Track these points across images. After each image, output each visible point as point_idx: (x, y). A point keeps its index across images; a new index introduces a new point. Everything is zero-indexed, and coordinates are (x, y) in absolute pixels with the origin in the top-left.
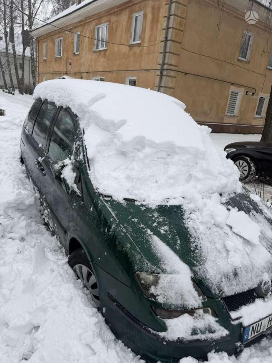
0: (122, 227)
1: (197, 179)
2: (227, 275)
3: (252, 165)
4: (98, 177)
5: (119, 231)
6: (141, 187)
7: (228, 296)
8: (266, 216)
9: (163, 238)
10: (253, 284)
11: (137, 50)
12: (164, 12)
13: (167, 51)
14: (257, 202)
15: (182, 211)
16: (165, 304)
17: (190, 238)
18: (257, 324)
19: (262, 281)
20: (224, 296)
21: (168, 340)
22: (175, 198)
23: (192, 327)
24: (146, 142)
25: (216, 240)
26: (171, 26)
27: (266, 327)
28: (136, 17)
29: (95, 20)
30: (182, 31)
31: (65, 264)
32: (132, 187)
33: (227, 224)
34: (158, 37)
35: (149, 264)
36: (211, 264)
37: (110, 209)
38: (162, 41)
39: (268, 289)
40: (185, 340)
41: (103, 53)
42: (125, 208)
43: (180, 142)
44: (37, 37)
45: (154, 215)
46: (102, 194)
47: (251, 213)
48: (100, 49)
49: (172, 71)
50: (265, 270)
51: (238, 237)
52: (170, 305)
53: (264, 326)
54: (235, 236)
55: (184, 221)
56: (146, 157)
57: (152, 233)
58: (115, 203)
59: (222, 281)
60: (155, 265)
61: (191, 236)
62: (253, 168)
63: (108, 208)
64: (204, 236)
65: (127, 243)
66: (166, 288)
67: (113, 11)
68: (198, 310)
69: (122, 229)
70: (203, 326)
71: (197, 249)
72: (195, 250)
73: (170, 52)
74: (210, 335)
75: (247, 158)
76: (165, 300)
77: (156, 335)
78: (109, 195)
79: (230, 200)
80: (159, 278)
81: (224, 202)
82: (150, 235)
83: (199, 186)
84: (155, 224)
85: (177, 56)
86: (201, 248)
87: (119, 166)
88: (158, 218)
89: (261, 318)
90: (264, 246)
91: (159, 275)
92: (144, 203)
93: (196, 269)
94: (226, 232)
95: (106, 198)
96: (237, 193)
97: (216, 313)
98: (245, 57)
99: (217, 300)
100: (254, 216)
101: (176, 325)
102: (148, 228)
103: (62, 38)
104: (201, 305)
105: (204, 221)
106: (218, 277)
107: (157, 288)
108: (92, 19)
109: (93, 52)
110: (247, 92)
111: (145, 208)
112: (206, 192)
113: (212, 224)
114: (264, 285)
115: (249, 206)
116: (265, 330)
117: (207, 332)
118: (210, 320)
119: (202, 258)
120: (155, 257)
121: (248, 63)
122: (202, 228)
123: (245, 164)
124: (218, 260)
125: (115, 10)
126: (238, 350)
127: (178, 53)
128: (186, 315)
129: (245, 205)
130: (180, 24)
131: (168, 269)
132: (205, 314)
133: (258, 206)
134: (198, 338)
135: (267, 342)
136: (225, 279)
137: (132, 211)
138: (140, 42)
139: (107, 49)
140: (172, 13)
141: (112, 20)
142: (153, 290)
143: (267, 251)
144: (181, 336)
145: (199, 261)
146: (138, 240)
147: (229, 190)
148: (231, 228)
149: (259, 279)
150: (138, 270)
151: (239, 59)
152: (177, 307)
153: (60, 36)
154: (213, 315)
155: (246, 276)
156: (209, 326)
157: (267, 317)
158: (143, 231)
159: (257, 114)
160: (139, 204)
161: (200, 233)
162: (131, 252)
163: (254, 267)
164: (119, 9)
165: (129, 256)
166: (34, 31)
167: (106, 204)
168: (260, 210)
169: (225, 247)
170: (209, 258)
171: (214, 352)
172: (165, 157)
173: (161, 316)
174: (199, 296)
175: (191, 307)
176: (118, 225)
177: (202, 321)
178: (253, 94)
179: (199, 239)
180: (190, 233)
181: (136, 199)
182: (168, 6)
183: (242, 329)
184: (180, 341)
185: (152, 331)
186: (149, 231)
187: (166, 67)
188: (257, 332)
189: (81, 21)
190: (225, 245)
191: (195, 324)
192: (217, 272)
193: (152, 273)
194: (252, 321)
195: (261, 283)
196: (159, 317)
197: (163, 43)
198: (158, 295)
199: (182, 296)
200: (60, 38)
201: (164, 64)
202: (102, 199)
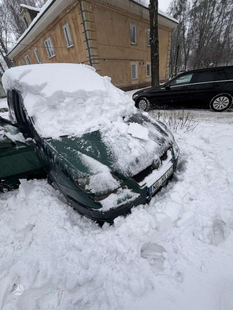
0: (61, 155)
1: (107, 111)
2: (132, 163)
3: (148, 101)
4: (41, 128)
5: (59, 158)
6: (69, 126)
7: (135, 175)
8: (153, 122)
9: (89, 154)
10: (149, 163)
11: (72, 51)
12: (80, 21)
13: (90, 47)
14: (147, 116)
15: (99, 134)
16: (96, 193)
17: (107, 148)
18: (156, 183)
19: (154, 160)
20: (133, 176)
21: (104, 212)
22: (94, 127)
23: (117, 199)
24: (64, 94)
25: (123, 144)
26: (86, 29)
27: (162, 183)
28: (65, 28)
29: (41, 37)
30: (94, 31)
31: (47, 184)
32: (63, 127)
33: (128, 133)
34: (82, 39)
35: (81, 173)
36: (121, 160)
37: (51, 146)
38: (85, 41)
39: (158, 163)
40: (114, 208)
41: (54, 58)
42: (62, 143)
43: (88, 89)
44: (13, 58)
45: (81, 141)
46: (45, 138)
47: (143, 123)
48: (52, 56)
49: (96, 60)
50: (155, 153)
51: (136, 139)
52: (100, 192)
53: (160, 183)
54: (134, 139)
55: (101, 139)
56: (68, 105)
57: (81, 153)
58: (54, 141)
59: (130, 168)
60: (85, 172)
61: (106, 147)
62: (148, 103)
63: (50, 145)
64: (115, 145)
65: (65, 164)
66: (95, 184)
67: (50, 27)
68: (119, 189)
69: (60, 156)
70: (124, 196)
71: (112, 154)
72: (110, 155)
73: (91, 48)
74: (129, 200)
75: (145, 98)
76: (96, 190)
77: (97, 211)
78: (49, 137)
79: (130, 119)
80: (89, 179)
81: (126, 121)
82: (80, 155)
83: (109, 115)
84: (83, 147)
85: (96, 49)
86: (114, 152)
87: (53, 117)
88: (84, 142)
89: (157, 180)
90: (152, 140)
91: (89, 177)
92: (73, 136)
93: (112, 166)
94: (128, 138)
95: (48, 140)
96: (134, 114)
97: (130, 187)
98: (134, 42)
99: (129, 180)
100: (145, 124)
101: (107, 202)
102: (78, 151)
103: (27, 55)
104: (120, 186)
105: (113, 136)
106: (126, 166)
107: (89, 186)
108: (40, 37)
109: (49, 59)
110: (140, 63)
111: (74, 139)
112: (114, 117)
113: (119, 136)
114: (156, 162)
115: (142, 119)
116: (161, 185)
117: (127, 199)
118: (128, 191)
119: (115, 158)
120: (85, 167)
121: (136, 45)
122: (113, 140)
123: (144, 101)
124: (125, 156)
125: (51, 26)
126: (149, 200)
127: (96, 47)
128: (112, 194)
129: (139, 120)
130: (92, 26)
131: (94, 172)
132: (124, 190)
133: (147, 118)
134: (122, 204)
135: (164, 189)
136: (131, 166)
137: (66, 143)
138: (72, 45)
139: (56, 55)
140: (85, 19)
141: (52, 35)
142: (87, 187)
143: (155, 142)
144: (111, 207)
145: (113, 161)
146: (72, 160)
147: (129, 113)
148: (131, 135)
149: (152, 159)
150: (75, 179)
151: (131, 44)
152: (104, 192)
153: (26, 54)
154: (129, 188)
155: (144, 160)
156: (128, 195)
157: (160, 178)
158: (75, 153)
159: (147, 75)
160: (70, 137)
161: (112, 144)
162: (69, 169)
163: (148, 153)
164: (53, 25)
165: (68, 172)
166: (9, 55)
167: (48, 143)
168: (149, 120)
169: (128, 147)
170: (119, 157)
171: (135, 207)
172: (82, 102)
173: (97, 200)
174: (118, 181)
175: (114, 189)
176: (58, 155)
177: (123, 194)
178: (143, 64)
179: (112, 147)
180: (106, 146)
181: (68, 135)
182: (80, 15)
183: (148, 190)
184: (112, 210)
185: (94, 209)
186: (79, 153)
187: (92, 58)
188: (157, 187)
189: (34, 40)
190: (128, 146)
191: (119, 197)
192: (126, 164)
193: (84, 178)
194: (152, 183)
195: (154, 161)
196: (96, 201)
197: (86, 42)
198: (91, 189)
199: (106, 185)
200: (27, 56)
201: (90, 56)
202: (46, 141)
